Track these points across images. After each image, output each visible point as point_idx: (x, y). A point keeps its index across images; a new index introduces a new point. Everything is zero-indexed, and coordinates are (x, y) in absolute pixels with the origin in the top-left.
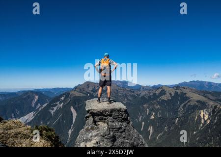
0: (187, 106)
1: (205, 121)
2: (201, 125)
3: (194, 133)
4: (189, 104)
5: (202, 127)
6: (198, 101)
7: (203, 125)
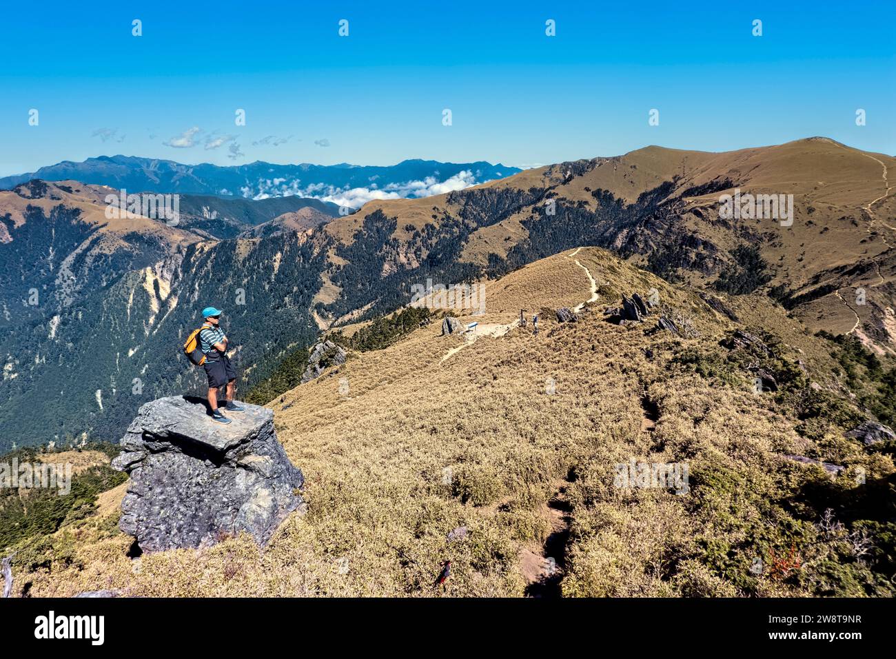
0: (89, 260)
1: (164, 304)
2: (152, 320)
3: (131, 353)
4: (96, 251)
5: (154, 327)
6: (131, 237)
7: (159, 317)
